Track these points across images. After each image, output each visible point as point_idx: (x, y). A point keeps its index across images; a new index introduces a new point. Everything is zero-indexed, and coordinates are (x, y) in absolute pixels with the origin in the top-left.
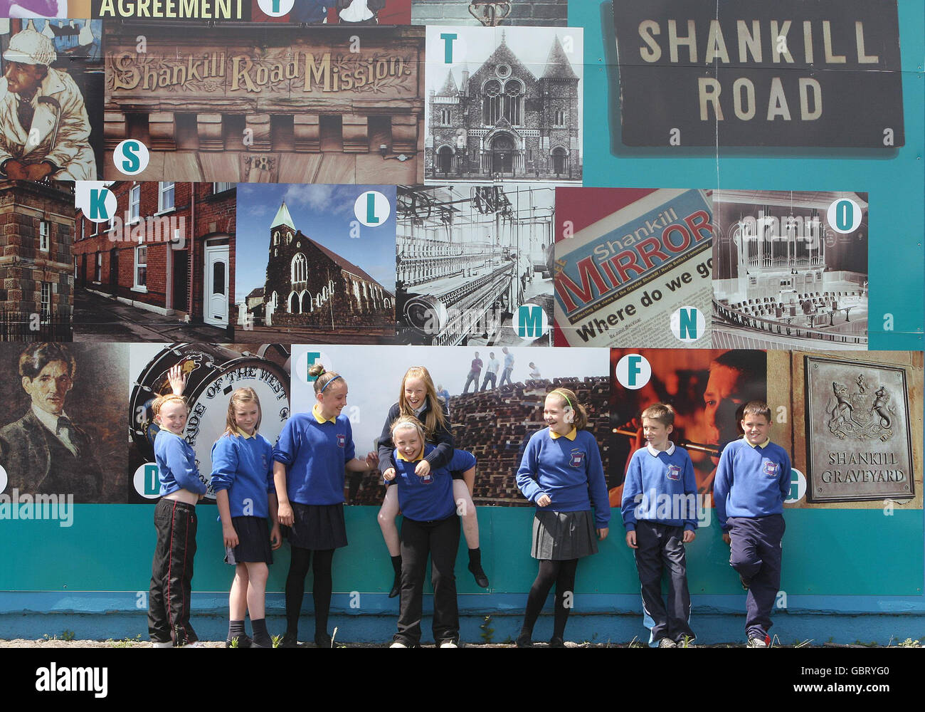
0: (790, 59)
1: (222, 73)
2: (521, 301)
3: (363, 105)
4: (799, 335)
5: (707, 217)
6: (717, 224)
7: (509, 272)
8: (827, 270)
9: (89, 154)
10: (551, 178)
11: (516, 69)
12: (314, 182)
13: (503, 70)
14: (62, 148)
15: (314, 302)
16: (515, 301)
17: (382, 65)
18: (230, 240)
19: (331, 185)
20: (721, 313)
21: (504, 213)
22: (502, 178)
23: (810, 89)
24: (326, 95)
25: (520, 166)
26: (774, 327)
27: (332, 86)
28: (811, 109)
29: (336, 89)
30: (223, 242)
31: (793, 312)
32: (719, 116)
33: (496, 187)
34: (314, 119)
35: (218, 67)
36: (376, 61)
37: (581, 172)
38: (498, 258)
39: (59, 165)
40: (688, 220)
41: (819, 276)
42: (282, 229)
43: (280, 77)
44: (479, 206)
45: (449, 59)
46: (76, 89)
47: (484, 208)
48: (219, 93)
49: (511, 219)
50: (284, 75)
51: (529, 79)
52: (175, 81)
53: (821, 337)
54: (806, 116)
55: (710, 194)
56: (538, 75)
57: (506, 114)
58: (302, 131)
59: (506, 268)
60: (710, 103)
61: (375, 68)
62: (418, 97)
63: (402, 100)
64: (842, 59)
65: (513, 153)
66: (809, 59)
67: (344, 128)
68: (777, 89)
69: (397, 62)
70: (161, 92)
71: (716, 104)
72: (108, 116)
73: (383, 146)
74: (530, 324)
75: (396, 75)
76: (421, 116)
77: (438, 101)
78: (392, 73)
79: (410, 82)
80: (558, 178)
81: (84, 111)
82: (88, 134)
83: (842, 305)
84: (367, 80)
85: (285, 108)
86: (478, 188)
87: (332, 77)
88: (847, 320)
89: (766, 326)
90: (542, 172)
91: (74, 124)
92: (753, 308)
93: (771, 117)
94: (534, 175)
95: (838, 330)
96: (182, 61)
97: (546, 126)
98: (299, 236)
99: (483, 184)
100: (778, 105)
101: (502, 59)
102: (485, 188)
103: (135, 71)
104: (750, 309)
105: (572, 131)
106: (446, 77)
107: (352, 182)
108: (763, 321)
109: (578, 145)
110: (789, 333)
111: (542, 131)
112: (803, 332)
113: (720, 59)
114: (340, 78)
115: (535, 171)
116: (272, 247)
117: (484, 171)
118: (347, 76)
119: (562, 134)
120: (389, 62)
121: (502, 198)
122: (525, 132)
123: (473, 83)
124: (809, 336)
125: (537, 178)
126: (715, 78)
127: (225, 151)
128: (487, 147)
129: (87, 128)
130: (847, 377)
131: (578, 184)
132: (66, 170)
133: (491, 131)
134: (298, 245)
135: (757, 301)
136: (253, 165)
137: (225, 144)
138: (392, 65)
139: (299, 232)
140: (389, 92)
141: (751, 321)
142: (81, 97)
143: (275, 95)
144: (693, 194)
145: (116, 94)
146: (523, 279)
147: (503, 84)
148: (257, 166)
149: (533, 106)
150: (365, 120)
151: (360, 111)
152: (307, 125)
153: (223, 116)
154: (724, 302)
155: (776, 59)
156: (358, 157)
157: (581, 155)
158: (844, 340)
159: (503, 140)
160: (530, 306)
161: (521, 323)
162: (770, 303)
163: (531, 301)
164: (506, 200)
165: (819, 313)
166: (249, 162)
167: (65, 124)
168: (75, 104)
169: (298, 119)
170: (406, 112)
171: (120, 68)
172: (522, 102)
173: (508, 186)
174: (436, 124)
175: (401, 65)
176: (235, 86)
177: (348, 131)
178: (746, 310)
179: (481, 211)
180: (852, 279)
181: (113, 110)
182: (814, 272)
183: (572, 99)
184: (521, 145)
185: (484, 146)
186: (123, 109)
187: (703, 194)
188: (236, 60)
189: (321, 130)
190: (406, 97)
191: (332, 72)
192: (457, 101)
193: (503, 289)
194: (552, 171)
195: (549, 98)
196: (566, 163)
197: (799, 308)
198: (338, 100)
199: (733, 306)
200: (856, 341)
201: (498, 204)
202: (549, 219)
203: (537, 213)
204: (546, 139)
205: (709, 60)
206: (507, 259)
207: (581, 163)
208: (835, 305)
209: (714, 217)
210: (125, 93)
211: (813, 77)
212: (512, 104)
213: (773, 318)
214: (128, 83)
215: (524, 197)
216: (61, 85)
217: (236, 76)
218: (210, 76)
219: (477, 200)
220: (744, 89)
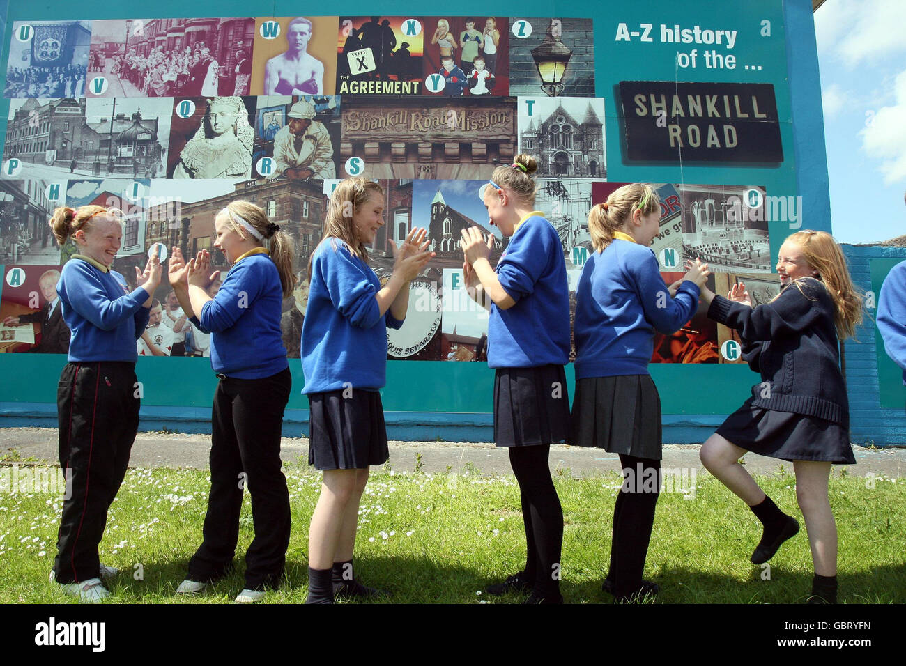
0: (718, 115)
1: (405, 122)
2: (574, 245)
3: (483, 138)
4: (732, 265)
5: (677, 198)
6: (683, 202)
7: (567, 228)
8: (745, 228)
9: (332, 165)
10: (589, 177)
11: (568, 119)
12: (456, 179)
13: (561, 120)
14: (317, 162)
15: (456, 245)
16: (571, 245)
17: (494, 117)
18: (409, 210)
19: (465, 181)
20: (687, 252)
21: (563, 196)
22: (561, 177)
23: (730, 131)
24: (462, 133)
25: (571, 170)
26: (718, 260)
27: (466, 128)
28: (731, 141)
29: (468, 129)
30: (404, 212)
31: (728, 252)
32: (681, 145)
33: (558, 182)
34: (457, 145)
35: (403, 119)
36: (490, 115)
37: (606, 174)
38: (561, 221)
39: (315, 171)
40: (667, 200)
41: (741, 231)
42: (438, 204)
43: (438, 123)
44: (549, 192)
45: (530, 114)
46: (326, 131)
47: (552, 193)
48: (404, 132)
49: (567, 199)
50: (440, 123)
51: (575, 124)
52: (380, 126)
53: (744, 266)
54: (728, 145)
55: (678, 186)
56: (580, 122)
57: (563, 143)
58: (449, 152)
59: (565, 226)
60: (675, 138)
61: (490, 118)
62: (514, 133)
63: (505, 135)
64: (746, 115)
65: (567, 164)
66: (728, 115)
67: (473, 150)
68: (712, 131)
69: (502, 115)
70: (372, 132)
71: (679, 139)
72: (343, 145)
73: (495, 160)
74: (580, 257)
75: (501, 122)
76: (515, 143)
77: (525, 135)
78: (499, 120)
79: (509, 126)
80: (593, 177)
81: (330, 142)
82: (332, 154)
83: (755, 248)
84: (486, 124)
85: (440, 140)
86: (548, 182)
87: (466, 123)
88: (759, 256)
89: (713, 259)
90: (584, 174)
91: (324, 150)
92: (706, 249)
93: (709, 145)
94: (580, 176)
95: (754, 262)
96: (384, 116)
97: (585, 149)
98: (447, 208)
99: (551, 180)
100: (713, 139)
101: (560, 113)
102: (552, 182)
103: (358, 121)
104: (704, 250)
105: (600, 152)
106: (528, 123)
107: (477, 179)
108: (711, 257)
109: (604, 159)
110: (726, 263)
111: (583, 152)
112: (734, 263)
113: (679, 115)
114: (470, 123)
115: (580, 173)
116: (432, 214)
117: (551, 173)
118: (474, 122)
119: (594, 154)
120: (497, 115)
121: (562, 188)
122: (574, 153)
123: (544, 126)
124: (738, 265)
125: (582, 177)
126: (677, 124)
127: (406, 162)
128: (553, 160)
129: (332, 151)
130: (761, 288)
131: (605, 180)
132: (319, 174)
133: (555, 151)
134: (447, 213)
135: (708, 245)
136: (422, 170)
137: (406, 159)
138: (499, 117)
139: (447, 206)
140: (497, 131)
141: (705, 257)
142: (328, 135)
143: (434, 133)
144: (669, 186)
145: (347, 133)
146: (575, 232)
147: (561, 127)
148: (424, 170)
149: (578, 138)
150: (484, 146)
151: (482, 141)
152: (453, 149)
153: (406, 144)
154: (689, 245)
155: (710, 115)
156: (481, 165)
157: (605, 165)
158: (758, 268)
159: (562, 157)
160: (580, 247)
161: (575, 257)
162: (715, 247)
163: (580, 244)
164: (564, 189)
165: (743, 253)
166: (420, 168)
167: (319, 149)
168: (325, 139)
169: (447, 145)
170: (508, 141)
171: (350, 119)
172: (572, 136)
173: (565, 181)
174: (524, 148)
175: (504, 117)
176: (412, 128)
177: (475, 152)
178: (702, 250)
179: (550, 195)
180: (760, 234)
181: (345, 142)
182: (739, 230)
183: (599, 135)
184: (572, 159)
185: (551, 159)
186: (352, 141)
187: (674, 186)
188: (413, 115)
189: (460, 151)
190: (507, 133)
191: (466, 120)
192: (535, 136)
193: (564, 238)
194: (590, 174)
195: (587, 135)
196: (598, 169)
197: (731, 249)
198: (470, 135)
199: (694, 248)
200: (765, 268)
201: (560, 191)
202: (589, 199)
203: (582, 196)
204: (586, 156)
205: (673, 115)
206: (566, 221)
207: (605, 169)
208: (751, 247)
209: (681, 199)
210: (352, 133)
211: (731, 125)
212: (566, 138)
213: (717, 255)
214: (354, 127)
215: (574, 187)
216: (318, 129)
217: (413, 123)
218: (399, 123)
219: (548, 189)
220: (693, 131)
